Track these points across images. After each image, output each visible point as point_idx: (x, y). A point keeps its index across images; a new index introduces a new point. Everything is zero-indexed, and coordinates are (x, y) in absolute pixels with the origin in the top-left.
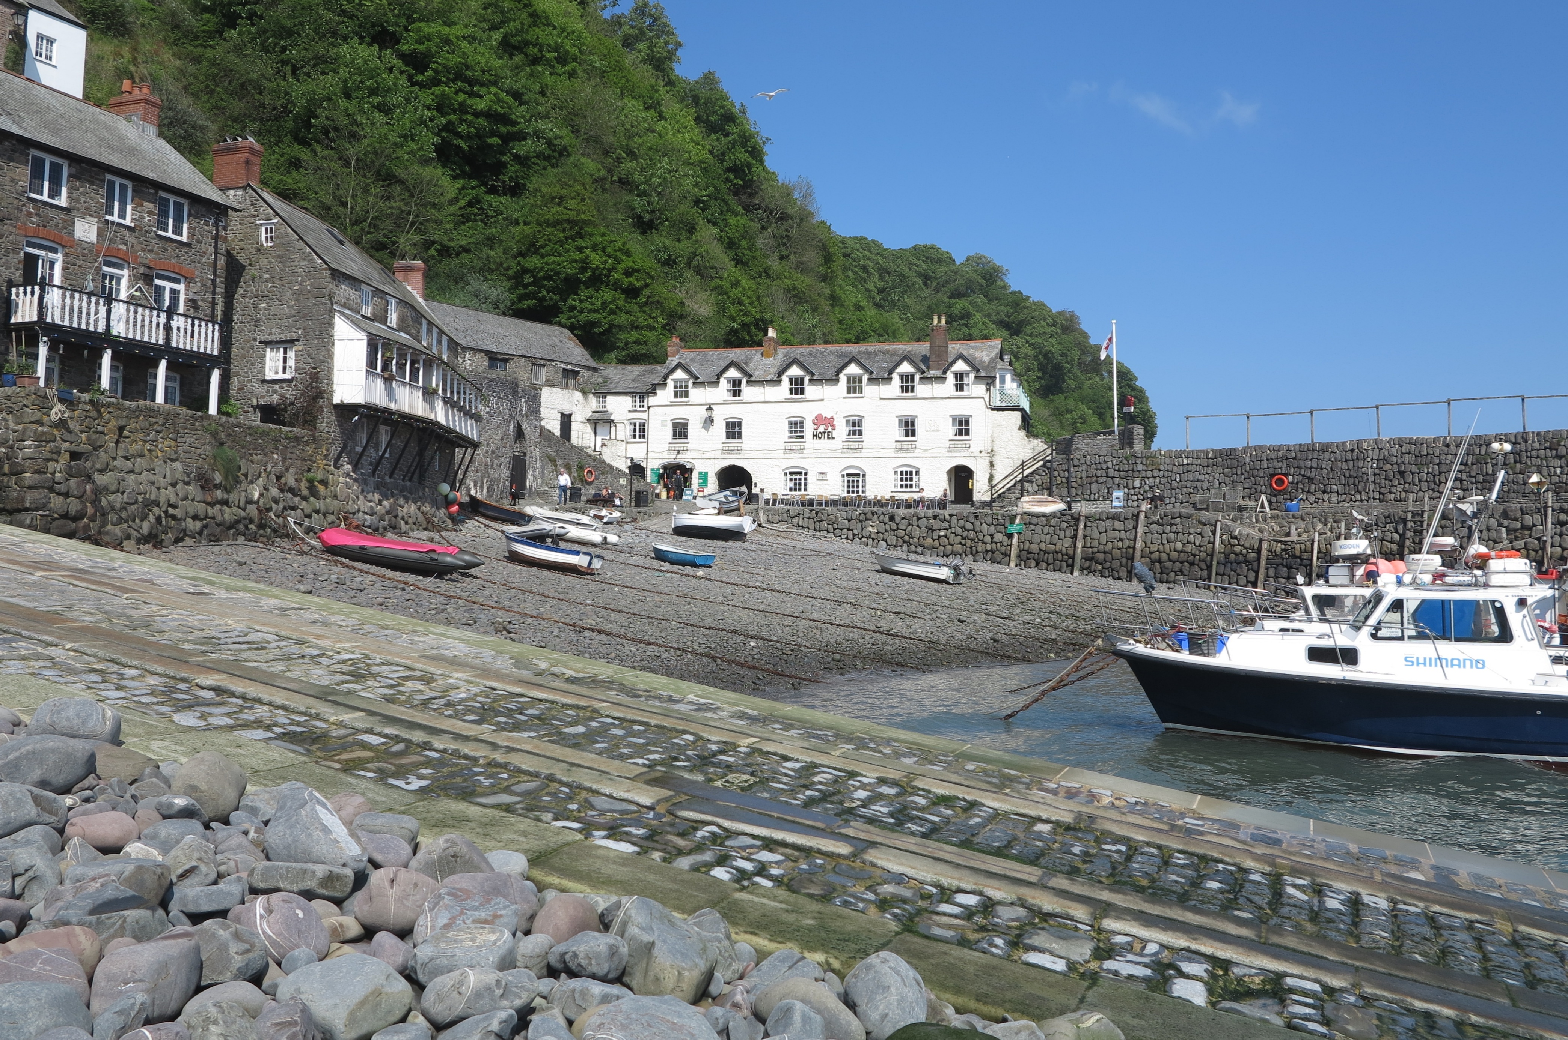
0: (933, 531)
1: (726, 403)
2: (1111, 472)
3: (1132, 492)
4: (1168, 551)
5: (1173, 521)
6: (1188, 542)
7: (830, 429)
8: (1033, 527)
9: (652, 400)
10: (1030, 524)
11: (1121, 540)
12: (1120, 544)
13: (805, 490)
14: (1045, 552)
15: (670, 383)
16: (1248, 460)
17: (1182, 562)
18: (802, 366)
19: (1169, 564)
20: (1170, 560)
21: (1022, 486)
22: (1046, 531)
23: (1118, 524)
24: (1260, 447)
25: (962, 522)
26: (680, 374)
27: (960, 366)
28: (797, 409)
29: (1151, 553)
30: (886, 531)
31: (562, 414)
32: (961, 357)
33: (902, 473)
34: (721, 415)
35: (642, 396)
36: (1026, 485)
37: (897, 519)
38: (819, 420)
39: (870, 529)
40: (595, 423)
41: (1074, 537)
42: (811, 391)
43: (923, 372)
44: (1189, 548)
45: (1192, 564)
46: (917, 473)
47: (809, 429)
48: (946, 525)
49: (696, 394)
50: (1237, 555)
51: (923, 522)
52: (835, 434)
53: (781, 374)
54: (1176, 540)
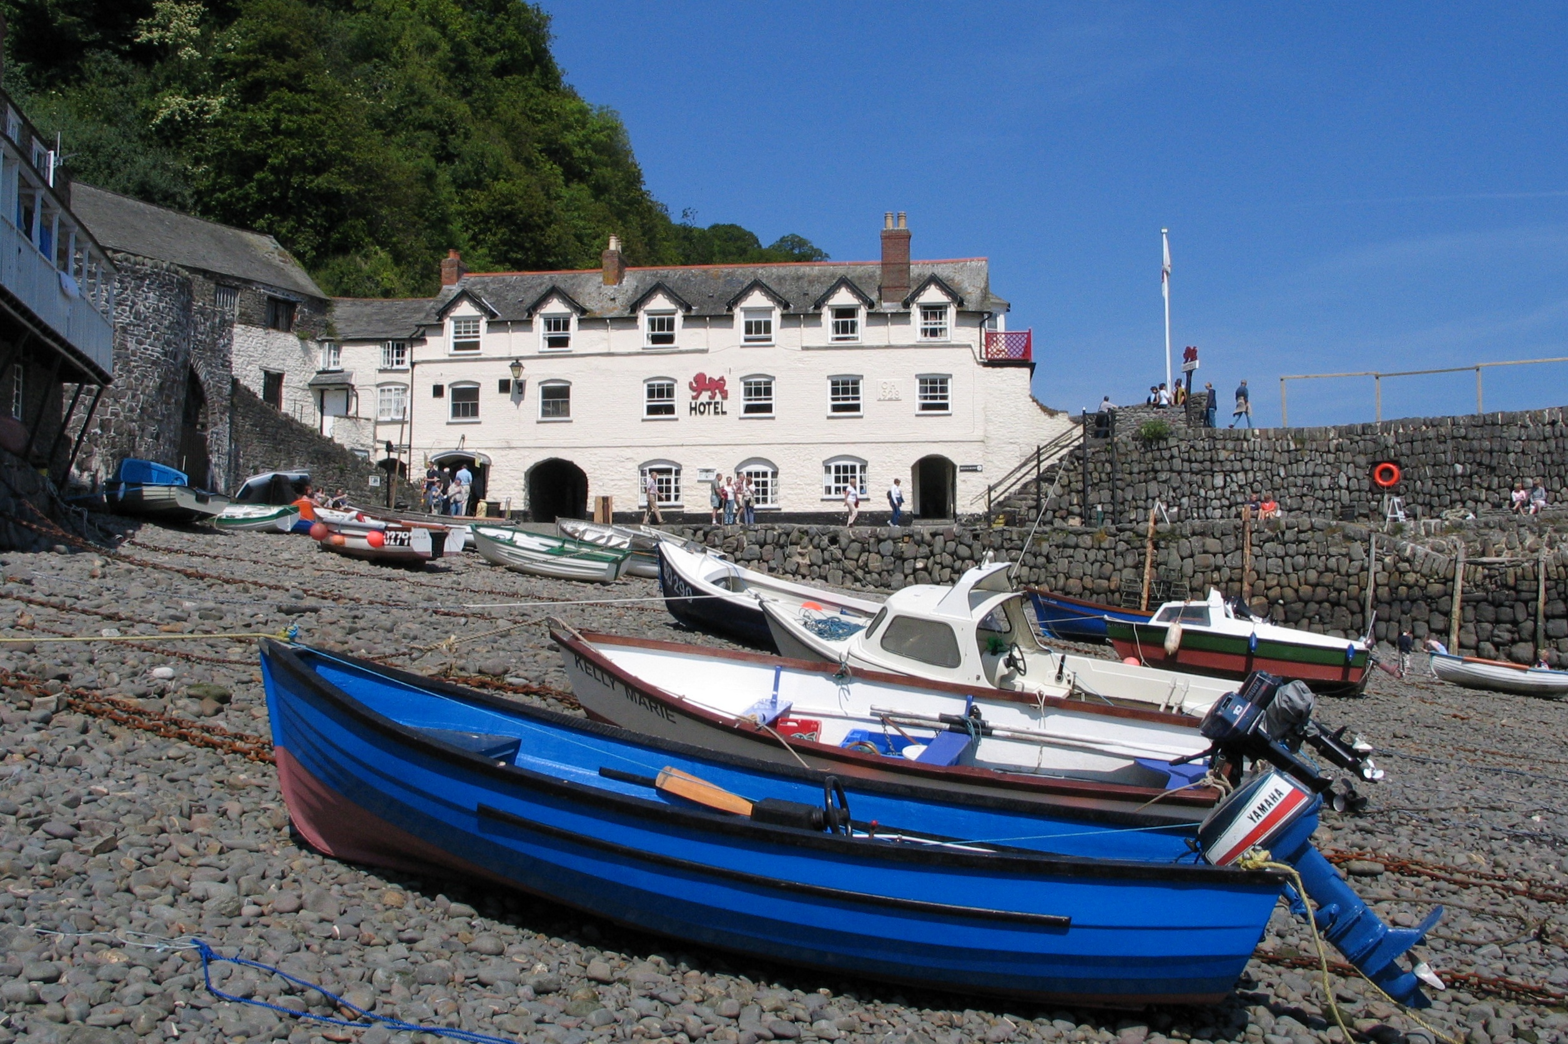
0: (904, 560)
1: (541, 356)
2: (1177, 464)
3: (1211, 494)
4: (1295, 584)
5: (1302, 536)
6: (1327, 569)
7: (718, 398)
8: (1071, 551)
9: (419, 352)
10: (1066, 546)
11: (1218, 569)
12: (1216, 575)
13: (677, 498)
14: (1093, 592)
15: (449, 325)
16: (1391, 441)
17: (1320, 603)
18: (672, 295)
19: (1299, 606)
20: (1300, 599)
21: (1038, 487)
22: (1092, 555)
23: (1212, 544)
24: (1413, 421)
25: (951, 545)
26: (465, 309)
27: (933, 295)
28: (662, 366)
29: (1268, 588)
30: (825, 562)
31: (267, 373)
32: (934, 280)
33: (838, 469)
34: (536, 375)
35: (400, 346)
36: (1044, 485)
37: (843, 541)
38: (700, 383)
39: (799, 559)
40: (322, 392)
41: (1139, 566)
42: (685, 336)
43: (871, 305)
44: (1328, 578)
45: (1335, 604)
46: (863, 468)
47: (682, 398)
48: (925, 550)
49: (493, 342)
50: (1410, 587)
51: (887, 547)
52: (727, 405)
53: (635, 306)
54: (1306, 568)
